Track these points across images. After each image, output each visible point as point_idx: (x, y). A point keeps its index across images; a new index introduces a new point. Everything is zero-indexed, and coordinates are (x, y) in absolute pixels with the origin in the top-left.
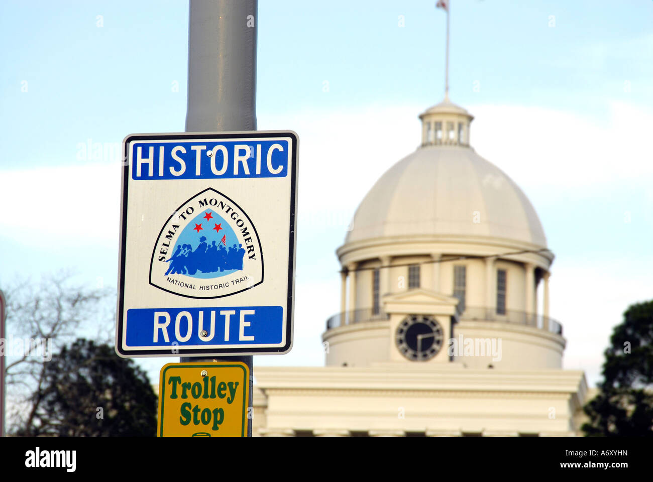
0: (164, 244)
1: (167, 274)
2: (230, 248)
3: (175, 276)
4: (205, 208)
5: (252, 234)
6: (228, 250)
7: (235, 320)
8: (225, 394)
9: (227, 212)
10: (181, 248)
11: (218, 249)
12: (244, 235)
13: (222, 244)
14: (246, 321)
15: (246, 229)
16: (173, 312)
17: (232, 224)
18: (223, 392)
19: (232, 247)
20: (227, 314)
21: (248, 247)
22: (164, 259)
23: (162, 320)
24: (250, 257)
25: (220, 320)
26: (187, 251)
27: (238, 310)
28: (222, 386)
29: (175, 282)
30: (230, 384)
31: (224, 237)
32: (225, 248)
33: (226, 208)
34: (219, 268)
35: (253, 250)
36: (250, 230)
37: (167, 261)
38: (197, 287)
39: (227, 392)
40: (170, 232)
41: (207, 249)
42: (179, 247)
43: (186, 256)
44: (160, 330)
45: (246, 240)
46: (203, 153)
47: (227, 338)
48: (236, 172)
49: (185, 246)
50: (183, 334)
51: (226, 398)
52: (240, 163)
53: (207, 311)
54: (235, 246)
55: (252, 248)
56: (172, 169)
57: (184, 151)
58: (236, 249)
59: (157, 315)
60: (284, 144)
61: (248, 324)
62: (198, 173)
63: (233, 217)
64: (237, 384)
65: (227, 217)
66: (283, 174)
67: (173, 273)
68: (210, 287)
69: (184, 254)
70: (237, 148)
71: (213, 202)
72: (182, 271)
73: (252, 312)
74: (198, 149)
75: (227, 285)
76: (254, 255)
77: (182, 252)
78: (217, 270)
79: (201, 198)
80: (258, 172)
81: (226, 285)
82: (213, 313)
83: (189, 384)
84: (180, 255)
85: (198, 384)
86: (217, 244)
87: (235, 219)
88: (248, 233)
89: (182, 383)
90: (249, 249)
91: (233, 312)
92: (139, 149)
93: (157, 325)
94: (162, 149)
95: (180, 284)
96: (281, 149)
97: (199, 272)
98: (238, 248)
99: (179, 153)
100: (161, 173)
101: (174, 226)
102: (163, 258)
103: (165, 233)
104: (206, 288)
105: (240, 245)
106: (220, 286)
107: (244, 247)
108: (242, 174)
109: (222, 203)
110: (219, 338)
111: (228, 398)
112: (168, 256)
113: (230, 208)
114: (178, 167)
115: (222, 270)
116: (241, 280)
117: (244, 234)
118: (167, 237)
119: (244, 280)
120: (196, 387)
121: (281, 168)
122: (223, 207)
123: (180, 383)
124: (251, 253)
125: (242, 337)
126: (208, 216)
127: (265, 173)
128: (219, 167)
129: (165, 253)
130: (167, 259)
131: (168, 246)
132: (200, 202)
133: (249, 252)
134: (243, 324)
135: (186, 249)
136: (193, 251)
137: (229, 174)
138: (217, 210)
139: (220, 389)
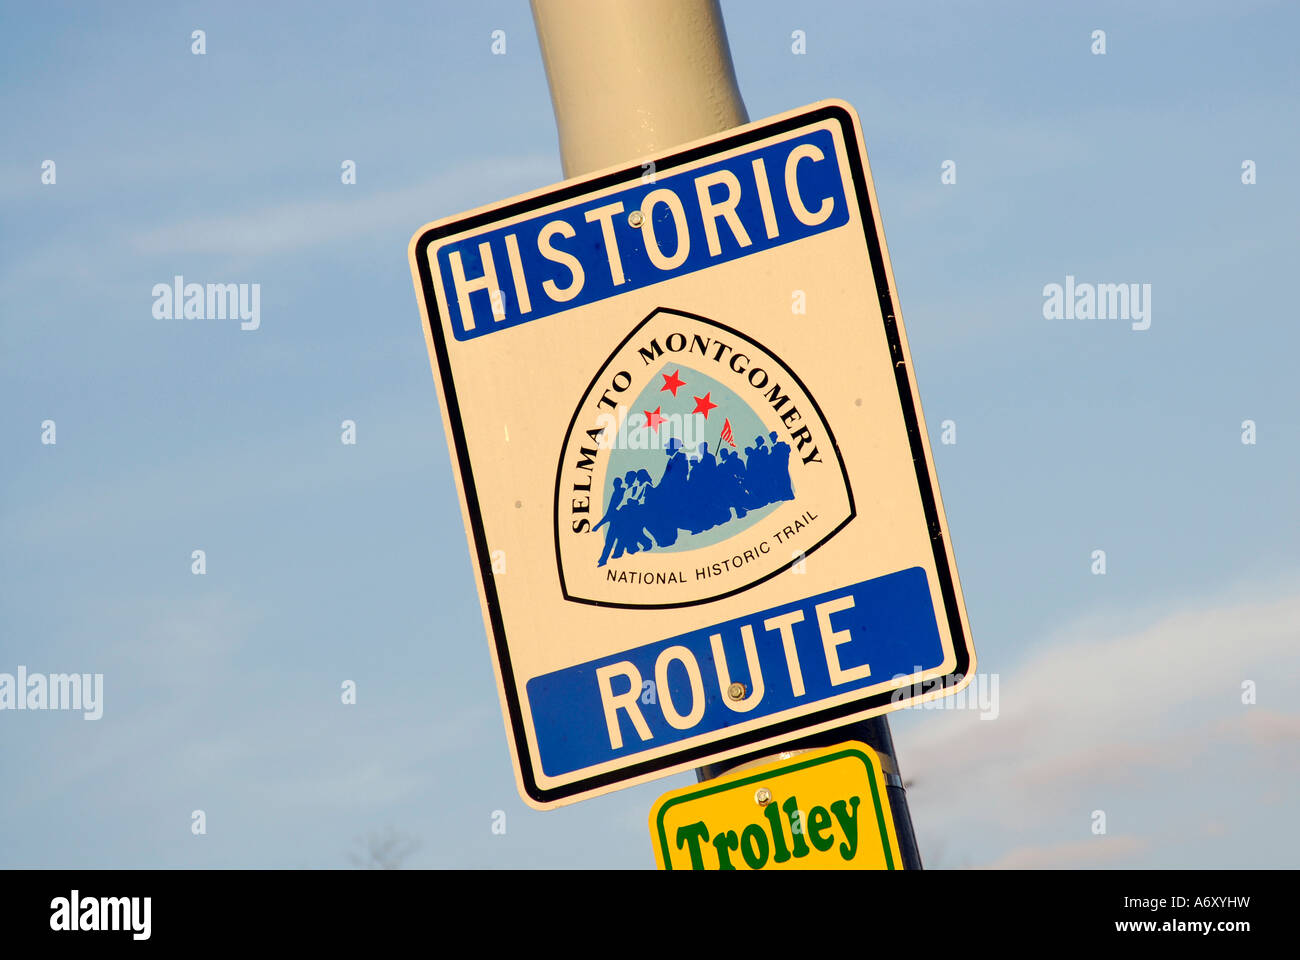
0: (577, 487)
1: (603, 562)
2: (748, 451)
3: (628, 562)
4: (659, 363)
5: (797, 398)
6: (744, 457)
7: (807, 635)
8: (832, 838)
9: (717, 358)
10: (624, 485)
11: (719, 460)
12: (777, 407)
13: (725, 445)
14: (836, 629)
15: (777, 388)
16: (644, 657)
17: (739, 384)
18: (824, 834)
19: (754, 446)
20: (784, 624)
21: (794, 436)
22: (586, 526)
23: (621, 685)
24: (806, 461)
25: (770, 645)
26: (639, 490)
27: (808, 605)
28: (819, 819)
29: (629, 577)
30: (838, 807)
31: (727, 425)
32: (735, 454)
33: (713, 350)
34: (733, 510)
35: (809, 440)
36: (789, 388)
37: (595, 529)
38: (689, 576)
39: (836, 831)
40: (584, 451)
41: (690, 468)
42: (617, 482)
43: (642, 501)
44: (622, 713)
45: (784, 418)
46: (619, 221)
47: (799, 689)
48: (715, 248)
49: (631, 477)
50: (684, 707)
51: (836, 848)
52: (721, 221)
53: (730, 631)
54: (760, 440)
55: (805, 435)
56: (550, 287)
57: (567, 230)
58: (765, 448)
59: (604, 675)
60: (823, 140)
61: (845, 636)
62: (618, 278)
63: (737, 368)
64: (855, 801)
65: (720, 372)
66: (839, 218)
67: (617, 555)
68: (723, 567)
69: (635, 498)
70: (702, 185)
71: (676, 343)
72: (639, 544)
73: (848, 602)
74: (604, 216)
75: (765, 548)
76: (815, 452)
77: (628, 495)
78: (728, 517)
79: (642, 340)
80: (772, 231)
81: (761, 549)
82: (747, 632)
83: (732, 834)
84: (624, 502)
85: (754, 830)
86: (711, 451)
87: (742, 370)
88: (785, 399)
89: (712, 838)
90: (799, 439)
91: (798, 616)
92: (455, 259)
93: (610, 703)
94: (511, 241)
95: (643, 579)
96: (816, 154)
97: (683, 534)
98: (769, 444)
99: (557, 241)
100: (525, 306)
101: (590, 433)
102: (584, 522)
103: (574, 455)
104: (712, 571)
105: (774, 436)
106: (748, 556)
107: (784, 436)
108: (731, 250)
109: (698, 338)
110: (778, 694)
111: (843, 846)
112: (596, 514)
113: (723, 347)
114: (563, 278)
115: (741, 514)
116: (799, 525)
117: (775, 402)
118: (580, 464)
119: (804, 522)
120: (752, 838)
121: (828, 205)
122: (703, 349)
123: (706, 839)
124: (807, 449)
125: (838, 676)
126: (672, 383)
127: (792, 230)
128: (669, 248)
129: (586, 510)
130: (593, 523)
131: (587, 488)
132: (643, 351)
133: (800, 447)
134: (832, 640)
135: (636, 483)
136: (655, 483)
137: (699, 259)
138: (689, 360)
139: (813, 828)
